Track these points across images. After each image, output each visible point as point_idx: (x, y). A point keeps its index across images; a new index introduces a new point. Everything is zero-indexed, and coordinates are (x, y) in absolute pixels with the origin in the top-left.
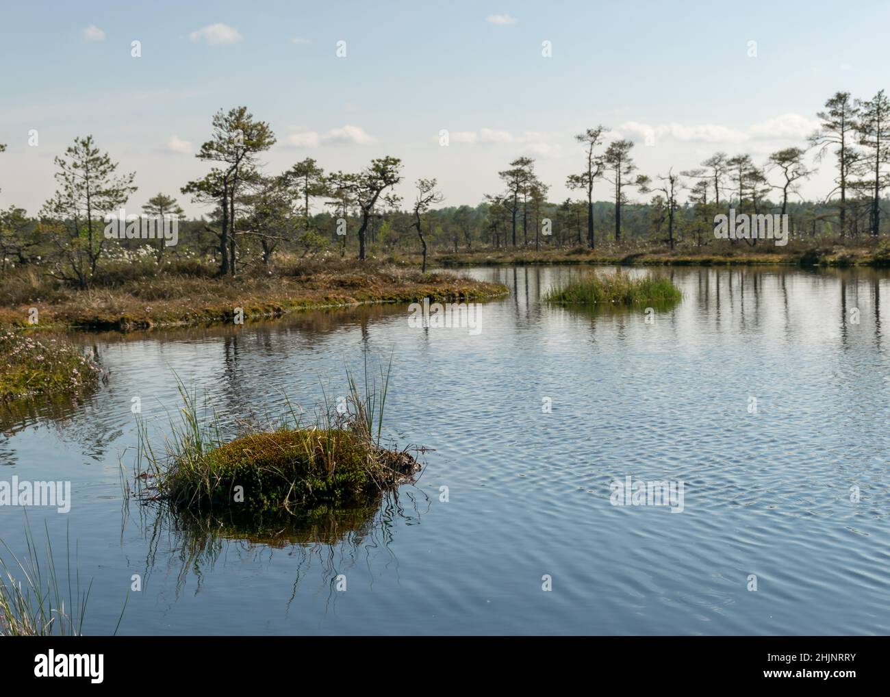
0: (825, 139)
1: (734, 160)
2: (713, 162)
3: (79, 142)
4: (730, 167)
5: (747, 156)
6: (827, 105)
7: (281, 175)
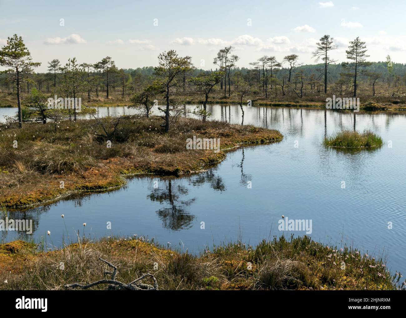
0: (319, 54)
1: (269, 59)
2: (262, 60)
3: (70, 61)
4: (268, 61)
5: (274, 57)
6: (320, 40)
7: (96, 64)
